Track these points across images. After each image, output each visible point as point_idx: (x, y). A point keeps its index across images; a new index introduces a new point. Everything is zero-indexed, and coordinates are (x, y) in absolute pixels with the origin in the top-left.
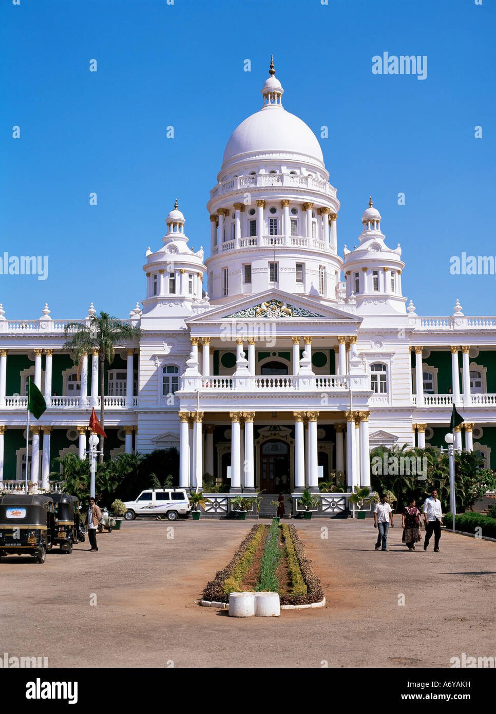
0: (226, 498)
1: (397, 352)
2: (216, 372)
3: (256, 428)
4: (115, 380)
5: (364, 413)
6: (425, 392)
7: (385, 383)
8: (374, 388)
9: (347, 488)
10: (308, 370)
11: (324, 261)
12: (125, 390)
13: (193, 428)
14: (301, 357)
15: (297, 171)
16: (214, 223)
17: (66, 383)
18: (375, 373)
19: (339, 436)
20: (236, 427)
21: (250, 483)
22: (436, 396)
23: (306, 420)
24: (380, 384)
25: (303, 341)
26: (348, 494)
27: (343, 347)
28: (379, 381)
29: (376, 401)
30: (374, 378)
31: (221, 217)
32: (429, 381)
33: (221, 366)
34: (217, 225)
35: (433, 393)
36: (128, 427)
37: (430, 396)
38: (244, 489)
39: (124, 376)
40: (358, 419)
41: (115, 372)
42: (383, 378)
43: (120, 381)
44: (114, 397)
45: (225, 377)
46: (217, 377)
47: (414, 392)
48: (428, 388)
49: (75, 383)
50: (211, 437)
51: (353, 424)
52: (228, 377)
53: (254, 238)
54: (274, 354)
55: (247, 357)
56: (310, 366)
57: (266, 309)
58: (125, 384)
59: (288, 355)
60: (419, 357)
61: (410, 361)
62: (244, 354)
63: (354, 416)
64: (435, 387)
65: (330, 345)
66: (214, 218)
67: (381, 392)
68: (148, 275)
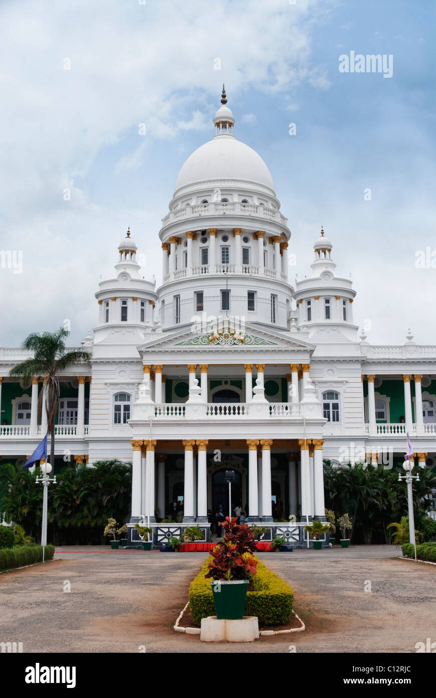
0: (179, 528)
1: (349, 380)
2: (168, 399)
3: (209, 456)
4: (66, 409)
5: (319, 441)
6: (377, 422)
7: (338, 412)
8: (327, 415)
9: (299, 518)
10: (261, 398)
11: (275, 290)
12: (76, 419)
13: (145, 457)
14: (254, 385)
15: (249, 199)
16: (166, 252)
17: (15, 411)
18: (327, 402)
19: (292, 465)
20: (189, 455)
21: (203, 511)
22: (388, 425)
23: (259, 449)
24: (331, 412)
25: (255, 368)
26: (302, 524)
27: (295, 375)
28: (331, 410)
29: (331, 429)
30: (326, 406)
31: (173, 246)
32: (381, 410)
33: (174, 395)
34: (169, 253)
35: (385, 422)
36: (79, 456)
37: (382, 425)
38: (196, 518)
39: (75, 405)
40: (312, 447)
41: (66, 400)
42: (336, 406)
43: (70, 410)
44: (64, 426)
45: (178, 405)
46: (170, 405)
47: (367, 420)
48: (380, 416)
49: (25, 412)
50: (162, 466)
51: (305, 453)
52: (182, 405)
53: (206, 266)
54: (226, 383)
55: (199, 385)
56: (263, 395)
58: (77, 413)
59: (240, 383)
60: (371, 386)
61: (361, 390)
62: (197, 381)
63: (308, 444)
64: (388, 416)
65: (282, 372)
66: (166, 246)
67: (334, 420)
68: (100, 302)
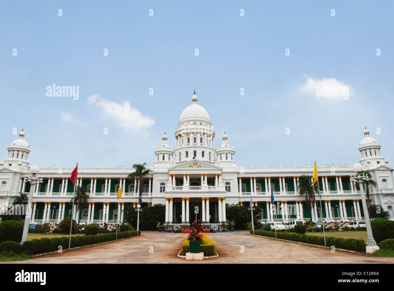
0: (180, 225)
1: (233, 179)
2: (177, 185)
3: (190, 203)
4: (145, 188)
5: (224, 198)
6: (242, 192)
7: (230, 189)
8: (227, 190)
9: (218, 222)
10: (206, 184)
11: (210, 151)
12: (148, 191)
13: (170, 203)
14: (204, 180)
15: (202, 123)
16: (176, 139)
17: (129, 188)
18: (227, 185)
19: (216, 205)
20: (183, 202)
21: (188, 220)
22: (246, 193)
23: (205, 200)
24: (228, 189)
25: (204, 175)
26: (219, 224)
27: (216, 177)
28: (228, 188)
29: (228, 194)
30: (226, 187)
31: (179, 137)
32: (244, 188)
33: (178, 183)
34: (178, 139)
35: (245, 192)
36: (149, 203)
37: (244, 193)
38: (186, 222)
39: (148, 186)
40: (222, 200)
41: (145, 185)
42: (229, 187)
43: (146, 188)
44: (145, 193)
45: (180, 187)
46: (178, 187)
47: (239, 191)
48: (243, 190)
49: (132, 189)
50: (175, 206)
51: (220, 202)
52: (181, 187)
53: (189, 143)
54: (195, 180)
55: (187, 180)
56: (207, 183)
57: (193, 165)
58: (148, 189)
59: (199, 180)
60: (240, 180)
61: (237, 182)
62: (186, 179)
63: (221, 199)
64: (245, 190)
65: (212, 176)
66: (177, 137)
67: (229, 191)
68: (156, 155)
